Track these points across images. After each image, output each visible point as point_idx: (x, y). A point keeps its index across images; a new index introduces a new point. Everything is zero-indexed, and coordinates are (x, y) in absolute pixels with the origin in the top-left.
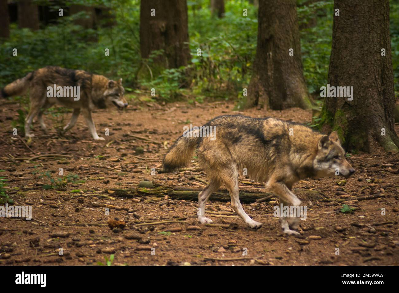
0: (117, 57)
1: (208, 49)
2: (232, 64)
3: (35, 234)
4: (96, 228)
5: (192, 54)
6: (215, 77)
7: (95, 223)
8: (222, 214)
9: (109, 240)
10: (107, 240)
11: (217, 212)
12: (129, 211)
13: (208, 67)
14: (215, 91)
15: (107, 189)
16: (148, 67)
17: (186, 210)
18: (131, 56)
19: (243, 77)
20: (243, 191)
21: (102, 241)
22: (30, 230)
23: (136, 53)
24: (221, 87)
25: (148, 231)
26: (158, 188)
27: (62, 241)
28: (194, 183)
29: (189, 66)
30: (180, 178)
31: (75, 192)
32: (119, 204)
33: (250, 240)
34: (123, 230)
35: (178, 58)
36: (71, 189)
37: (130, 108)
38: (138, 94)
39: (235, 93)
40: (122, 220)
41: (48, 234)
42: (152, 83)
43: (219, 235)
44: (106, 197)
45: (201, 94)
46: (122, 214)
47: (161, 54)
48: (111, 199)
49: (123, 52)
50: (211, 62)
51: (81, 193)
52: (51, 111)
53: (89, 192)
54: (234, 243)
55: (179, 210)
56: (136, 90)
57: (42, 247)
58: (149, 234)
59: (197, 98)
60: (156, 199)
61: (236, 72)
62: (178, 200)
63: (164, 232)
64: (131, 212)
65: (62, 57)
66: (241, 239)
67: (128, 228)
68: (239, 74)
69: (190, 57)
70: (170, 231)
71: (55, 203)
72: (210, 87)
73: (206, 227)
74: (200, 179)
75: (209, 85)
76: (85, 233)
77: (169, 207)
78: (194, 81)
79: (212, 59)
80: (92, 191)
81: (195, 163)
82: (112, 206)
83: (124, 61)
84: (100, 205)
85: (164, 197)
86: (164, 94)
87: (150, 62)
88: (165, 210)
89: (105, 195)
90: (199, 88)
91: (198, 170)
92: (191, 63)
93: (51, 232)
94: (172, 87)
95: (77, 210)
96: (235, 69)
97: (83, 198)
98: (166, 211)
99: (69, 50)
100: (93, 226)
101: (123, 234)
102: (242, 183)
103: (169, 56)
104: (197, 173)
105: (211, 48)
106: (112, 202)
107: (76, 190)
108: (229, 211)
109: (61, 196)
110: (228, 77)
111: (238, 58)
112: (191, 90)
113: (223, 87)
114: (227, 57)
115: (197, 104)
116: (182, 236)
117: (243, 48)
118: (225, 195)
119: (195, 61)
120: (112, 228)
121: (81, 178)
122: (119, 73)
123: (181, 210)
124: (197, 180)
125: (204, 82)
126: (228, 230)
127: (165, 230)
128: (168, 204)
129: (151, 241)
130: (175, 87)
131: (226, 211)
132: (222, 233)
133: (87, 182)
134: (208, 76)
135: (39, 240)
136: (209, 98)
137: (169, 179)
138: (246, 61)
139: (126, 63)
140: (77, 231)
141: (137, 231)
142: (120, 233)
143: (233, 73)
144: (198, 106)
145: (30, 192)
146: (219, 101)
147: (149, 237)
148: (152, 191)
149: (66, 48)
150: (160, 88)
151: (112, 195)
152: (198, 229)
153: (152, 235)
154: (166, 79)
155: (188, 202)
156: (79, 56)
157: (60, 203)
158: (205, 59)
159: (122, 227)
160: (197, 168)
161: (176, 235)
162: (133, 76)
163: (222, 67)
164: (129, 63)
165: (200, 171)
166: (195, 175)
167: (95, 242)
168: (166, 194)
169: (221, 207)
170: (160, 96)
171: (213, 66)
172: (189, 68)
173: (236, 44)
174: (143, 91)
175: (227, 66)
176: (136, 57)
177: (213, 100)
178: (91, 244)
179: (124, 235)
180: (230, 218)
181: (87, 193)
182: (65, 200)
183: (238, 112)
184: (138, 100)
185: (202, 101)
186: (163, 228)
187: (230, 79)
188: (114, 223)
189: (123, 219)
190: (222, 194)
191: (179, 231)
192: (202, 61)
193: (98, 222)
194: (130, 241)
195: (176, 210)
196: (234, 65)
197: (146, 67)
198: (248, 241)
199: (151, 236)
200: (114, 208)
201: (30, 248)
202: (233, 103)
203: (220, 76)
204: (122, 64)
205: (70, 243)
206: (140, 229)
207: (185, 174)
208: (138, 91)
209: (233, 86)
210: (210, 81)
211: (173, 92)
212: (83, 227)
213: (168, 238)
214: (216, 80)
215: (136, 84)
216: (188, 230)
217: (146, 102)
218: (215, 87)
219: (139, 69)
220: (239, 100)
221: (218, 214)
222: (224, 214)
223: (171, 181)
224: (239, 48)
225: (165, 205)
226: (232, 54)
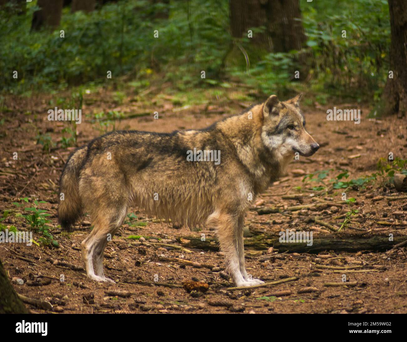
0: (196, 36)
1: (328, 30)
2: (363, 52)
3: (87, 288)
4: (166, 289)
5: (307, 34)
6: (343, 69)
7: (165, 283)
8: (349, 269)
9: (186, 306)
10: (182, 306)
11: (342, 266)
12: (214, 269)
13: (331, 54)
14: (343, 88)
15: (180, 238)
16: (242, 49)
17: (299, 266)
18: (215, 35)
19: (378, 71)
20: (379, 235)
21: (175, 306)
22: (81, 283)
23: (225, 31)
24: (350, 82)
25: (242, 295)
26: (257, 237)
27: (122, 301)
28: (313, 227)
29: (304, 50)
30: (292, 221)
31: (134, 239)
32: (197, 259)
33: (380, 297)
34: (205, 294)
35: (287, 39)
36: (128, 234)
37: (214, 111)
38: (227, 89)
39: (369, 93)
40: (203, 281)
41: (104, 290)
42: (249, 72)
43: (342, 296)
44: (179, 249)
45: (324, 92)
46: (203, 273)
47: (261, 31)
48: (185, 252)
49: (205, 29)
50: (334, 47)
51: (142, 241)
52: (99, 118)
53: (153, 240)
54: (360, 303)
55: (289, 268)
56: (222, 82)
57: (98, 306)
58: (244, 299)
59: (318, 97)
60: (255, 252)
61: (369, 64)
62: (288, 253)
63: (265, 297)
64: (217, 271)
65: (119, 42)
66: (369, 298)
67: (211, 292)
68: (372, 67)
69: (304, 39)
70: (274, 295)
71: (108, 251)
72: (335, 82)
73: (325, 288)
74: (322, 222)
75: (333, 79)
76: (152, 295)
77: (273, 264)
78: (312, 72)
79: (335, 43)
80: (158, 239)
81: (315, 198)
82: (188, 261)
83: (205, 42)
84: (170, 259)
85: (267, 249)
86: (267, 89)
87: (244, 42)
88: (268, 267)
89: (176, 245)
90: (320, 81)
91: (319, 209)
92: (306, 47)
93: (107, 289)
94: (281, 79)
95: (138, 264)
96: (367, 60)
97: (145, 247)
98: (270, 269)
99: (128, 32)
100: (161, 286)
101: (205, 299)
102: (378, 224)
103: (273, 35)
104: (317, 213)
105: (334, 29)
106: (188, 256)
107: (135, 236)
108: (358, 264)
109: (114, 243)
110: (359, 69)
111: (370, 45)
112: (309, 85)
113: (353, 83)
114: (355, 43)
115: (319, 106)
116: (291, 301)
117: (374, 33)
118: (354, 243)
119: (312, 44)
120: (188, 291)
121: (140, 219)
122: (198, 58)
123: (292, 267)
124: (317, 223)
125: (326, 74)
126: (354, 288)
127: (267, 294)
128: (273, 260)
129: (246, 308)
130: (284, 78)
131: (355, 264)
132: (346, 294)
133: (149, 225)
134: (332, 66)
135: (93, 296)
136: (335, 98)
137: (274, 223)
138: (380, 50)
139: (209, 44)
140: (140, 291)
141: (226, 297)
142: (201, 298)
143: (364, 65)
144: (320, 110)
145: (76, 234)
146: (348, 103)
147: (243, 304)
148: (249, 241)
149: (125, 29)
150: (262, 79)
151: (186, 246)
152: (315, 291)
153: (247, 301)
154: (270, 66)
155: (302, 256)
156: (141, 38)
157: (114, 252)
158: (326, 43)
159: (204, 290)
160: (318, 205)
161: (283, 300)
162: (219, 62)
163: (350, 56)
164: (213, 44)
165: (322, 210)
166: (315, 215)
167: (167, 307)
168: (270, 245)
169: (349, 259)
170: (261, 92)
171: (337, 53)
172: (304, 53)
173: (366, 27)
174: (235, 85)
175: (357, 55)
176: (224, 36)
177: (341, 100)
178: (160, 309)
179: (207, 301)
180: (358, 273)
181: (150, 242)
182: (121, 249)
183: (374, 120)
184: (225, 99)
185: (325, 102)
186: (265, 292)
187: (361, 72)
188: (192, 285)
189: (205, 280)
190: (350, 241)
191: (288, 295)
192: (322, 45)
193: (168, 281)
194: (216, 308)
195: (285, 268)
196: (366, 54)
197: (239, 49)
198: (378, 299)
199: (247, 303)
200: (190, 265)
201: (84, 305)
202: (368, 107)
203: (348, 68)
204: (201, 45)
205: (132, 305)
206: (230, 294)
207: (300, 214)
208: (226, 85)
209: (365, 82)
210: (335, 73)
211: (281, 86)
212: (148, 287)
213: (270, 304)
214: (344, 73)
215: (224, 73)
216: (300, 293)
217: (239, 100)
218: (343, 83)
219: (229, 52)
220: (376, 104)
221: (344, 269)
222: (352, 269)
223: (279, 226)
224: (370, 32)
225: (268, 261)
226: (361, 39)
